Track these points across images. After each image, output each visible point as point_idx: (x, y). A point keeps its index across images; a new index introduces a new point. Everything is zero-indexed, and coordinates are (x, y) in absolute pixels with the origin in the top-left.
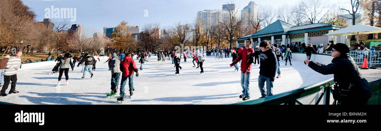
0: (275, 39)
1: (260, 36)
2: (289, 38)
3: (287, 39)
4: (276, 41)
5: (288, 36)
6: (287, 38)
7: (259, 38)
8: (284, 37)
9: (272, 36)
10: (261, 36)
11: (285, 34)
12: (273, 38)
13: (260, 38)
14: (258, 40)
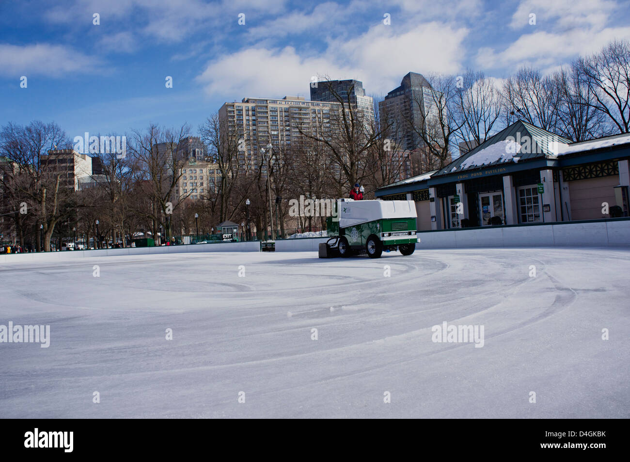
0: (515, 184)
1: (461, 177)
2: (565, 181)
3: (557, 184)
4: (522, 192)
5: (561, 173)
6: (556, 178)
7: (458, 182)
8: (547, 175)
9: (506, 175)
10: (465, 177)
11: (549, 168)
12: (507, 181)
13: (462, 182)
14: (454, 192)
